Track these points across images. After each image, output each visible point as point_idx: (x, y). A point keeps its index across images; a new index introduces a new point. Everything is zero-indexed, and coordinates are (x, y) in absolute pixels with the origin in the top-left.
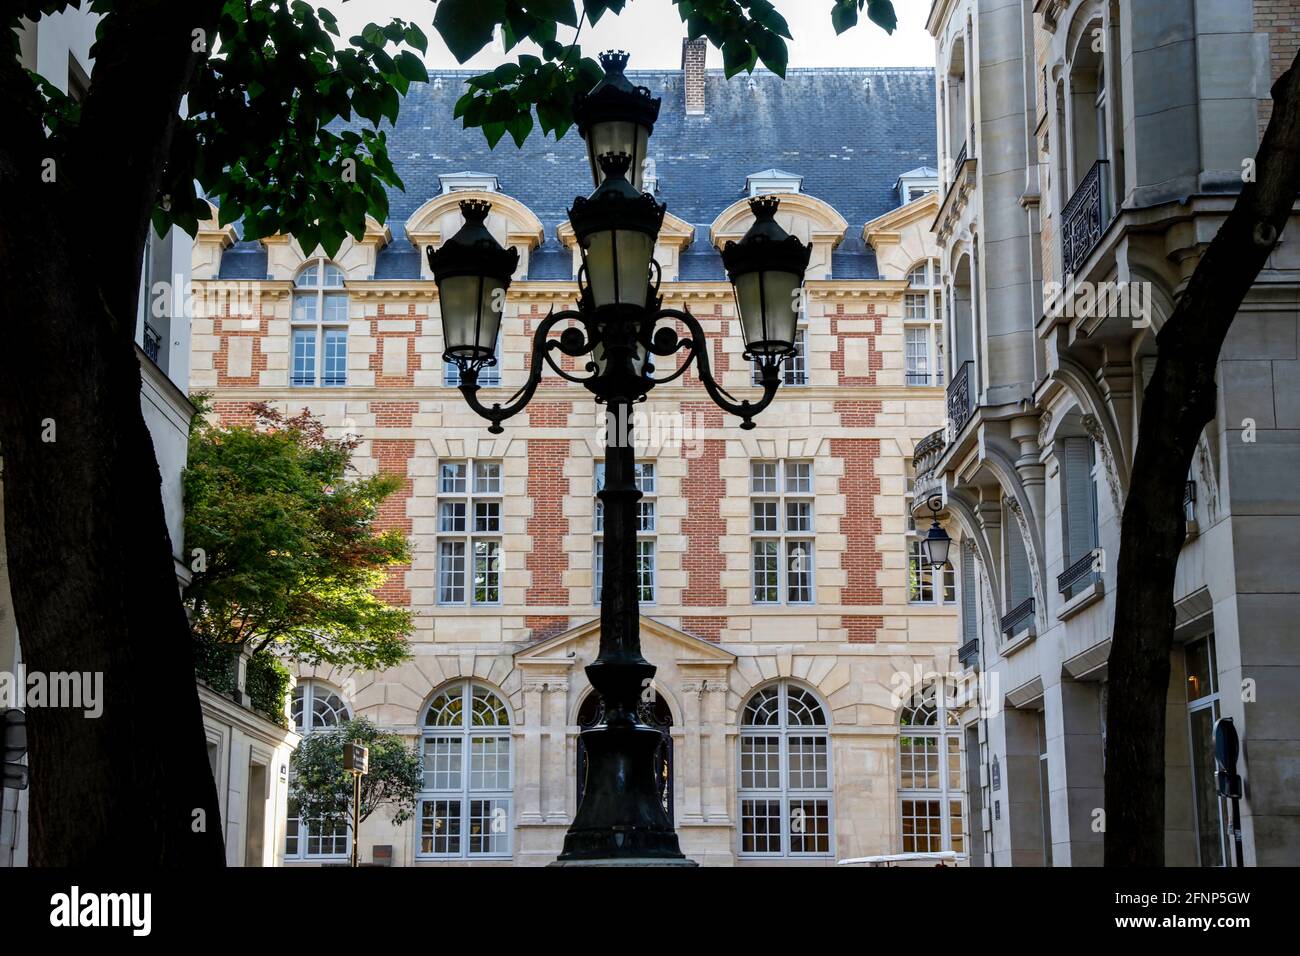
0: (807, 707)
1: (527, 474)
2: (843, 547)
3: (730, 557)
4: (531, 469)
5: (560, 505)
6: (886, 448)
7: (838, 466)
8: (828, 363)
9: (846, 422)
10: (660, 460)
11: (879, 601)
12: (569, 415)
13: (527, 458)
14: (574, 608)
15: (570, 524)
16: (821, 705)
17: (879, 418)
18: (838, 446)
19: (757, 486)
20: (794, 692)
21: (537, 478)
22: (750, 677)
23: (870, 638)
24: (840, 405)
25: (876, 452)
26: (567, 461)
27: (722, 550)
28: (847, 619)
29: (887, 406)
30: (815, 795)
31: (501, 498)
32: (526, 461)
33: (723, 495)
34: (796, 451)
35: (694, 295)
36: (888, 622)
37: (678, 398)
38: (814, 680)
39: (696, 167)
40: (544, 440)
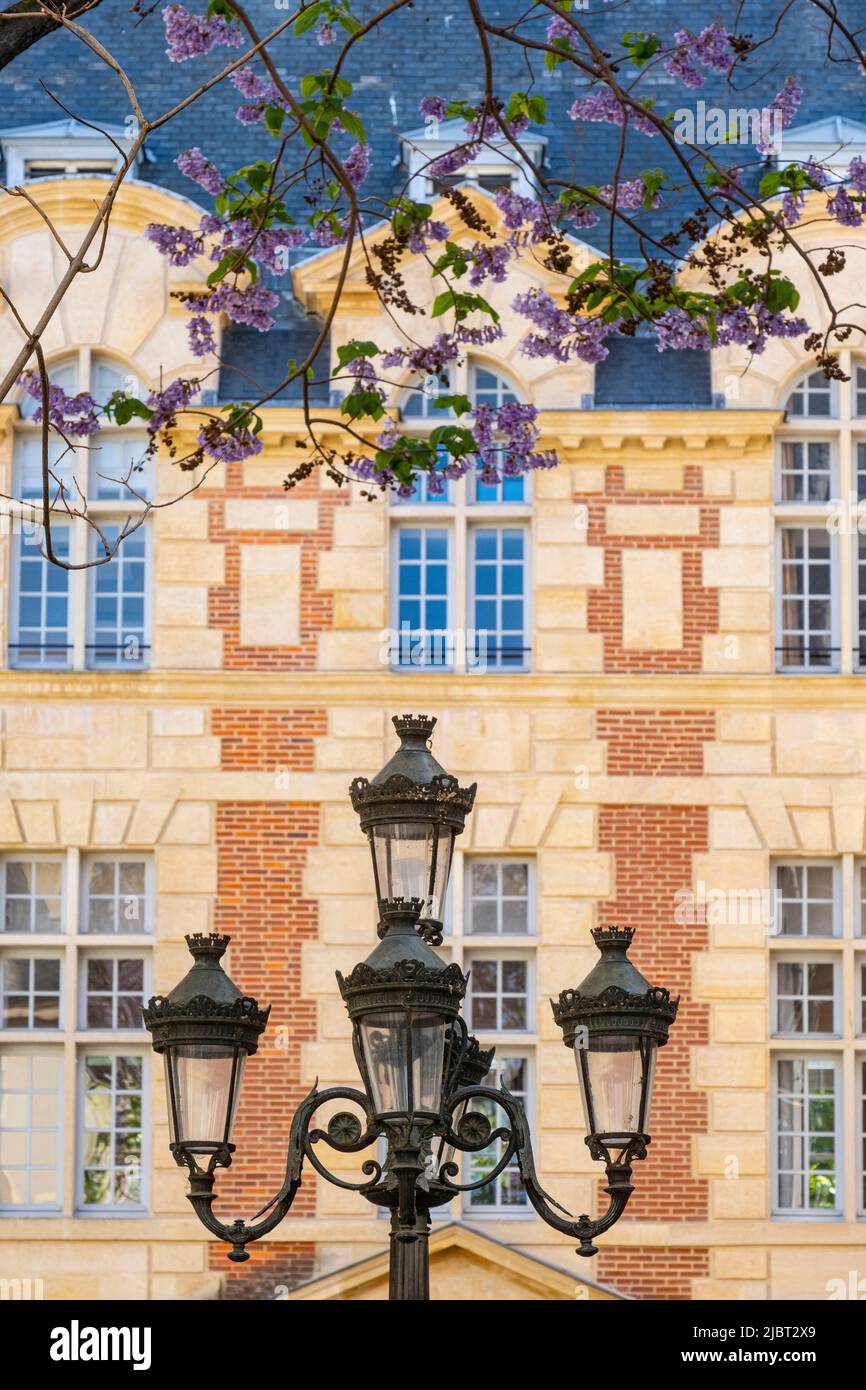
1: (214, 888)
3: (717, 1099)
4: (225, 874)
5: (296, 966)
10: (546, 858)
12: (318, 741)
13: (215, 847)
14: (327, 1225)
15: (319, 1013)
21: (240, 899)
26: (313, 857)
27: (698, 1082)
31: (150, 948)
32: (212, 855)
35: (632, 443)
37: (591, 700)
40: (257, 804)
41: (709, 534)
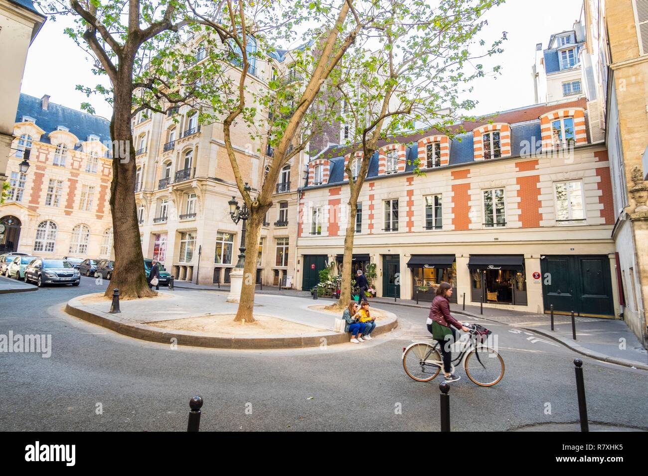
0: (53, 225)
2: (67, 198)
6: (79, 182)
7: (69, 183)
8: (70, 164)
9: (72, 176)
11: (73, 209)
16: (56, 225)
17: (79, 177)
18: (69, 180)
19: (50, 184)
20: (51, 222)
22: (42, 219)
23: (69, 215)
24: (71, 173)
25: (77, 183)
28: (65, 211)
29: (81, 175)
30: (52, 241)
33: (42, 184)
34: (60, 179)
36: (74, 212)
38: (56, 221)
39: (45, 120)
41: (49, 154)
